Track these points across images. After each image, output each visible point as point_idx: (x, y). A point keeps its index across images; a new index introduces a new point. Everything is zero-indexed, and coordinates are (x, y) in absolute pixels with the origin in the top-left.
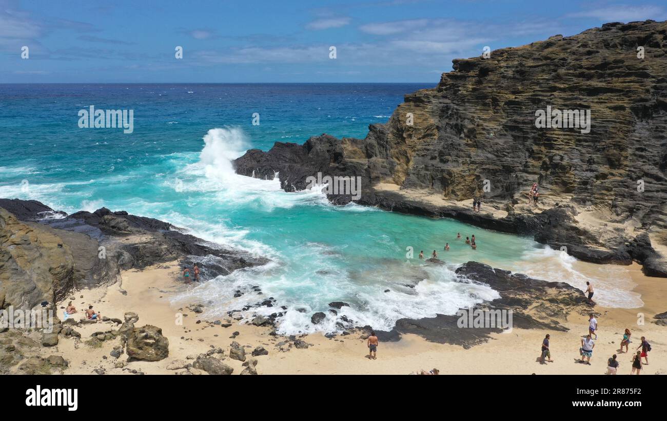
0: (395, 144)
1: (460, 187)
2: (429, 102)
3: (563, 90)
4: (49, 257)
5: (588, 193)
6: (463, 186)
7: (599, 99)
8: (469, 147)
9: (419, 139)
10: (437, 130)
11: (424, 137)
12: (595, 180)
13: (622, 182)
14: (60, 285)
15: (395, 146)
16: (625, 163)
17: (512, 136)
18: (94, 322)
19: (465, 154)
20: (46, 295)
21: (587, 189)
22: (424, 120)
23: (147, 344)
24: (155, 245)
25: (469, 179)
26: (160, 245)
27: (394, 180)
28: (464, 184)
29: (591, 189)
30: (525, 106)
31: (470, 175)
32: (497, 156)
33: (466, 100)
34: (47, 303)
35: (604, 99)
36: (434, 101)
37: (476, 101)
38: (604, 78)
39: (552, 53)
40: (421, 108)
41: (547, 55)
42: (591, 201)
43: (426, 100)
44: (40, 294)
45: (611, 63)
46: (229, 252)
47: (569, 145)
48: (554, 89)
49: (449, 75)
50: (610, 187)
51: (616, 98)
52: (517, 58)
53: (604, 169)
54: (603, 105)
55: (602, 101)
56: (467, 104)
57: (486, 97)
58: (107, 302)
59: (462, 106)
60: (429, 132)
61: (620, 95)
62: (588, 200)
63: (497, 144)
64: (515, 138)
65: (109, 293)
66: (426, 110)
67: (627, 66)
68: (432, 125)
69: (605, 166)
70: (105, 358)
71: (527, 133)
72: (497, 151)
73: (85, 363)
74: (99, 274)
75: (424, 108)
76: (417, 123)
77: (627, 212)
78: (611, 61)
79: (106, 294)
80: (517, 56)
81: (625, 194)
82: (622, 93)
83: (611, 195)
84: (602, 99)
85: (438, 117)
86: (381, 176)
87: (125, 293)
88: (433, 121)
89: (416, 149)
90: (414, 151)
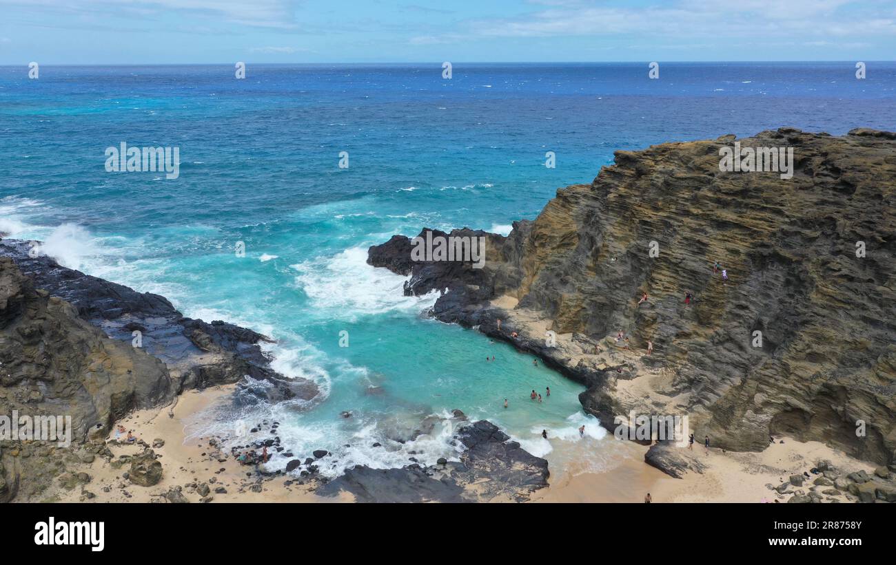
0: (529, 251)
1: (563, 318)
2: (577, 203)
3: (696, 216)
4: (116, 383)
5: (662, 352)
6: (566, 318)
7: (723, 236)
8: (590, 270)
9: (553, 249)
10: (577, 238)
11: (559, 247)
12: (674, 338)
13: (701, 345)
14: (121, 407)
15: (527, 253)
16: (717, 322)
17: (632, 265)
18: (131, 444)
19: (583, 278)
20: (102, 418)
21: (661, 348)
22: (564, 226)
23: (141, 474)
24: (221, 367)
25: (574, 310)
26: (226, 367)
27: (518, 295)
28: (567, 316)
29: (666, 348)
30: (657, 228)
31: (576, 306)
32: (610, 288)
33: (610, 208)
34: (100, 425)
35: (728, 237)
36: (583, 202)
37: (619, 210)
38: (741, 208)
39: (707, 162)
40: (566, 210)
41: (701, 164)
42: (663, 362)
43: (573, 200)
44: (98, 417)
45: (750, 191)
46: (282, 377)
47: (668, 291)
48: (687, 213)
49: (607, 171)
50: (684, 350)
51: (740, 237)
52: (676, 160)
53: (689, 327)
54: (723, 245)
55: (726, 238)
56: (611, 213)
57: (627, 209)
58: (153, 425)
59: (605, 214)
60: (566, 241)
61: (745, 235)
62: (659, 361)
63: (615, 272)
64: (634, 268)
65: (160, 415)
66: (571, 213)
67: (764, 199)
68: (572, 233)
69: (693, 323)
70: (118, 478)
71: (643, 265)
72: (610, 282)
73: (102, 480)
74: (157, 397)
75: (570, 210)
76: (555, 229)
77: (685, 382)
78: (751, 189)
79: (157, 415)
80: (676, 158)
81: (696, 361)
82: (748, 232)
83: (684, 359)
84: (726, 236)
85: (581, 222)
86: (507, 287)
87: (172, 416)
88: (575, 227)
89: (546, 261)
90: (544, 263)
